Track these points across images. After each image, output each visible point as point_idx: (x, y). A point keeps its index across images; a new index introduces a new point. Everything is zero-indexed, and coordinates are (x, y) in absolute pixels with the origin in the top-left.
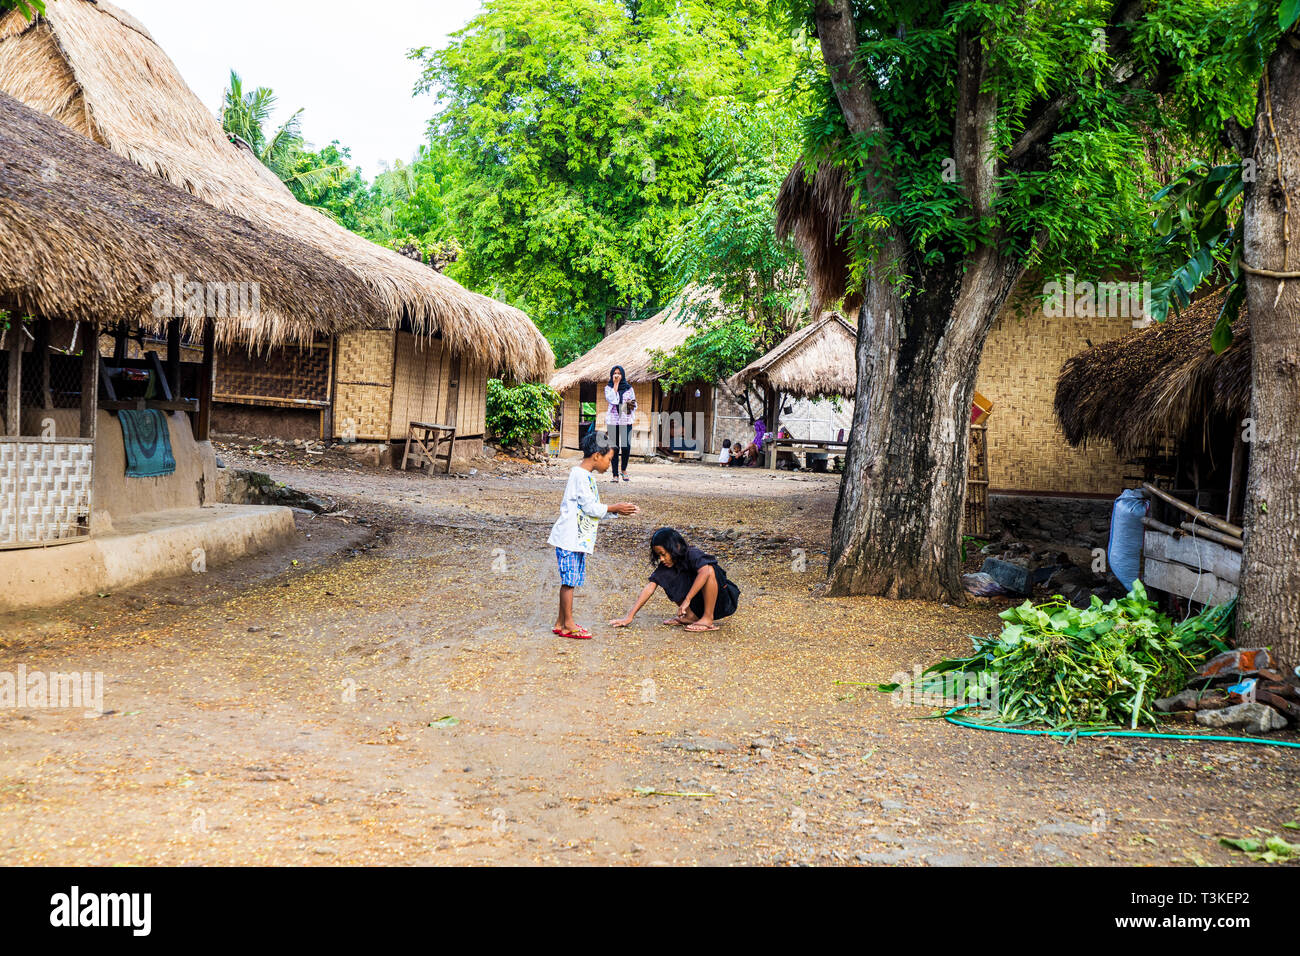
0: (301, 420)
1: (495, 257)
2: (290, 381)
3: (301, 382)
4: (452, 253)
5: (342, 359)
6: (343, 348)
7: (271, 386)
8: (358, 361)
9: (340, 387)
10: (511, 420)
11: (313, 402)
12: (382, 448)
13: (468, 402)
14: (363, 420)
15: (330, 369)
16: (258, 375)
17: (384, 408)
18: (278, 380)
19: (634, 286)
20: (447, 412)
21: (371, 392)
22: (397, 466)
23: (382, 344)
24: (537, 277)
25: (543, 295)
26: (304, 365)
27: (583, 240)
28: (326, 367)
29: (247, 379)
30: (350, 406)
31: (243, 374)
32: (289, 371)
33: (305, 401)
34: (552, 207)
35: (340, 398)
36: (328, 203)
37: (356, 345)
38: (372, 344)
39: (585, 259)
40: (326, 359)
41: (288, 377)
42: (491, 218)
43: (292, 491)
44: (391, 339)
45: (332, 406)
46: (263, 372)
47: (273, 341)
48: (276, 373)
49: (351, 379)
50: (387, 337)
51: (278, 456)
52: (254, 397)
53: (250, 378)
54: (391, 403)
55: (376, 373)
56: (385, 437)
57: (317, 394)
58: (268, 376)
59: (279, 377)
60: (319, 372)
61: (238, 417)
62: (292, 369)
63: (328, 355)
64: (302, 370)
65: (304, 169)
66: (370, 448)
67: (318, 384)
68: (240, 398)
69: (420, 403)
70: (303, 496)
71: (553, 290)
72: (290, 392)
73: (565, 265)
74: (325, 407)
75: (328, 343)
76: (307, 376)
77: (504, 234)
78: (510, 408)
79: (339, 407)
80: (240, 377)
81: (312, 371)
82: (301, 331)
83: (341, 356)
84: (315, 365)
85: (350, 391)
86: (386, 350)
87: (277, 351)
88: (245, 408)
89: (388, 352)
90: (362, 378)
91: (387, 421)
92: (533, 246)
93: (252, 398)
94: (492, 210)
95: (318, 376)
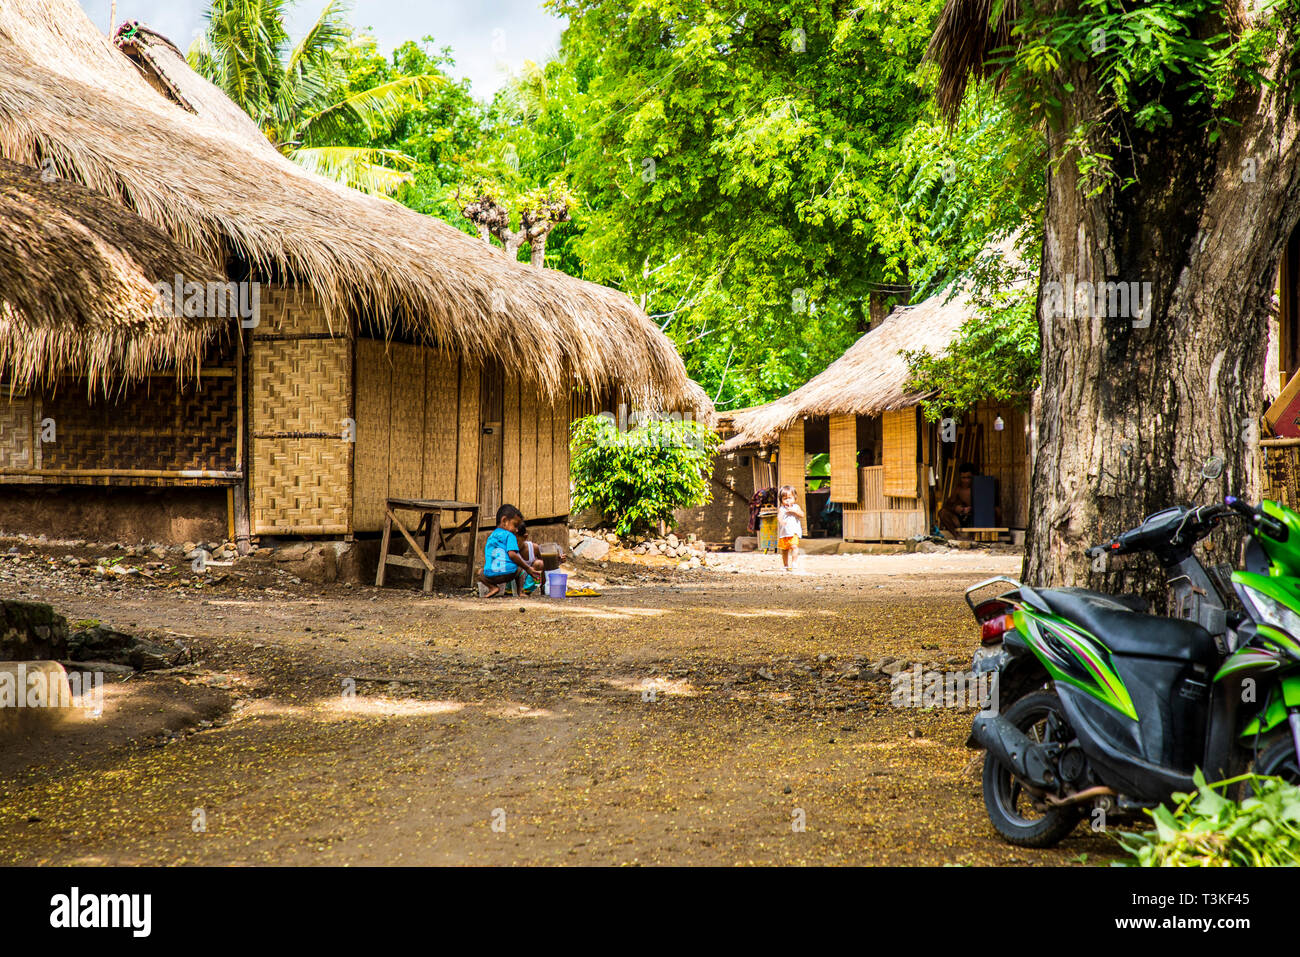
0: (195, 508)
1: (667, 209)
2: (172, 439)
3: (190, 439)
4: (560, 207)
5: (259, 394)
6: (261, 375)
7: (138, 451)
8: (287, 395)
9: (259, 444)
10: (631, 487)
11: (213, 473)
12: (340, 547)
13: (528, 460)
14: (303, 501)
15: (240, 413)
16: (115, 432)
17: (338, 478)
18: (149, 440)
19: (909, 244)
20: (480, 479)
21: (314, 450)
22: (368, 578)
23: (330, 364)
24: (742, 241)
25: (753, 272)
26: (193, 409)
27: (817, 167)
28: (233, 409)
29: (97, 439)
30: (278, 477)
31: (89, 432)
32: (168, 422)
33: (199, 473)
34: (758, 117)
35: (260, 463)
36: (408, 141)
37: (283, 367)
38: (312, 365)
39: (819, 201)
40: (232, 396)
41: (168, 432)
42: (655, 140)
43: (106, 633)
44: (342, 352)
45: (245, 482)
46: (123, 427)
47: (130, 370)
48: (147, 426)
49: (277, 430)
50: (337, 350)
51: (148, 573)
52: (109, 472)
53: (101, 438)
54: (352, 466)
55: (320, 415)
56: (343, 528)
57: (218, 460)
58: (132, 432)
59: (151, 433)
60: (220, 420)
61: (86, 510)
62: (172, 418)
63: (234, 388)
64: (191, 418)
65: (362, 86)
66: (316, 550)
67: (220, 441)
68: (87, 474)
69: (416, 466)
70: (126, 640)
71: (773, 262)
72: (171, 458)
73: (785, 213)
74: (234, 481)
75: (233, 368)
76: (199, 428)
77: (680, 167)
78: (629, 468)
79: (258, 481)
80: (83, 437)
81: (209, 419)
82: (178, 349)
83: (257, 388)
84: (211, 409)
85: (276, 451)
86: (336, 374)
87: (138, 388)
88: (96, 493)
89: (341, 377)
90: (296, 425)
91: (345, 499)
92: (731, 185)
93: (106, 473)
94: (658, 125)
95: (218, 428)
